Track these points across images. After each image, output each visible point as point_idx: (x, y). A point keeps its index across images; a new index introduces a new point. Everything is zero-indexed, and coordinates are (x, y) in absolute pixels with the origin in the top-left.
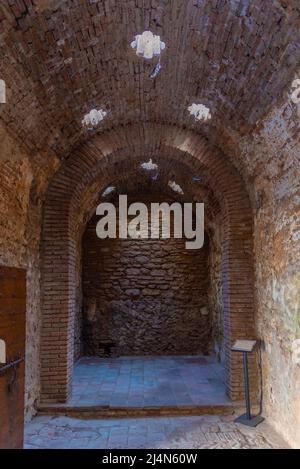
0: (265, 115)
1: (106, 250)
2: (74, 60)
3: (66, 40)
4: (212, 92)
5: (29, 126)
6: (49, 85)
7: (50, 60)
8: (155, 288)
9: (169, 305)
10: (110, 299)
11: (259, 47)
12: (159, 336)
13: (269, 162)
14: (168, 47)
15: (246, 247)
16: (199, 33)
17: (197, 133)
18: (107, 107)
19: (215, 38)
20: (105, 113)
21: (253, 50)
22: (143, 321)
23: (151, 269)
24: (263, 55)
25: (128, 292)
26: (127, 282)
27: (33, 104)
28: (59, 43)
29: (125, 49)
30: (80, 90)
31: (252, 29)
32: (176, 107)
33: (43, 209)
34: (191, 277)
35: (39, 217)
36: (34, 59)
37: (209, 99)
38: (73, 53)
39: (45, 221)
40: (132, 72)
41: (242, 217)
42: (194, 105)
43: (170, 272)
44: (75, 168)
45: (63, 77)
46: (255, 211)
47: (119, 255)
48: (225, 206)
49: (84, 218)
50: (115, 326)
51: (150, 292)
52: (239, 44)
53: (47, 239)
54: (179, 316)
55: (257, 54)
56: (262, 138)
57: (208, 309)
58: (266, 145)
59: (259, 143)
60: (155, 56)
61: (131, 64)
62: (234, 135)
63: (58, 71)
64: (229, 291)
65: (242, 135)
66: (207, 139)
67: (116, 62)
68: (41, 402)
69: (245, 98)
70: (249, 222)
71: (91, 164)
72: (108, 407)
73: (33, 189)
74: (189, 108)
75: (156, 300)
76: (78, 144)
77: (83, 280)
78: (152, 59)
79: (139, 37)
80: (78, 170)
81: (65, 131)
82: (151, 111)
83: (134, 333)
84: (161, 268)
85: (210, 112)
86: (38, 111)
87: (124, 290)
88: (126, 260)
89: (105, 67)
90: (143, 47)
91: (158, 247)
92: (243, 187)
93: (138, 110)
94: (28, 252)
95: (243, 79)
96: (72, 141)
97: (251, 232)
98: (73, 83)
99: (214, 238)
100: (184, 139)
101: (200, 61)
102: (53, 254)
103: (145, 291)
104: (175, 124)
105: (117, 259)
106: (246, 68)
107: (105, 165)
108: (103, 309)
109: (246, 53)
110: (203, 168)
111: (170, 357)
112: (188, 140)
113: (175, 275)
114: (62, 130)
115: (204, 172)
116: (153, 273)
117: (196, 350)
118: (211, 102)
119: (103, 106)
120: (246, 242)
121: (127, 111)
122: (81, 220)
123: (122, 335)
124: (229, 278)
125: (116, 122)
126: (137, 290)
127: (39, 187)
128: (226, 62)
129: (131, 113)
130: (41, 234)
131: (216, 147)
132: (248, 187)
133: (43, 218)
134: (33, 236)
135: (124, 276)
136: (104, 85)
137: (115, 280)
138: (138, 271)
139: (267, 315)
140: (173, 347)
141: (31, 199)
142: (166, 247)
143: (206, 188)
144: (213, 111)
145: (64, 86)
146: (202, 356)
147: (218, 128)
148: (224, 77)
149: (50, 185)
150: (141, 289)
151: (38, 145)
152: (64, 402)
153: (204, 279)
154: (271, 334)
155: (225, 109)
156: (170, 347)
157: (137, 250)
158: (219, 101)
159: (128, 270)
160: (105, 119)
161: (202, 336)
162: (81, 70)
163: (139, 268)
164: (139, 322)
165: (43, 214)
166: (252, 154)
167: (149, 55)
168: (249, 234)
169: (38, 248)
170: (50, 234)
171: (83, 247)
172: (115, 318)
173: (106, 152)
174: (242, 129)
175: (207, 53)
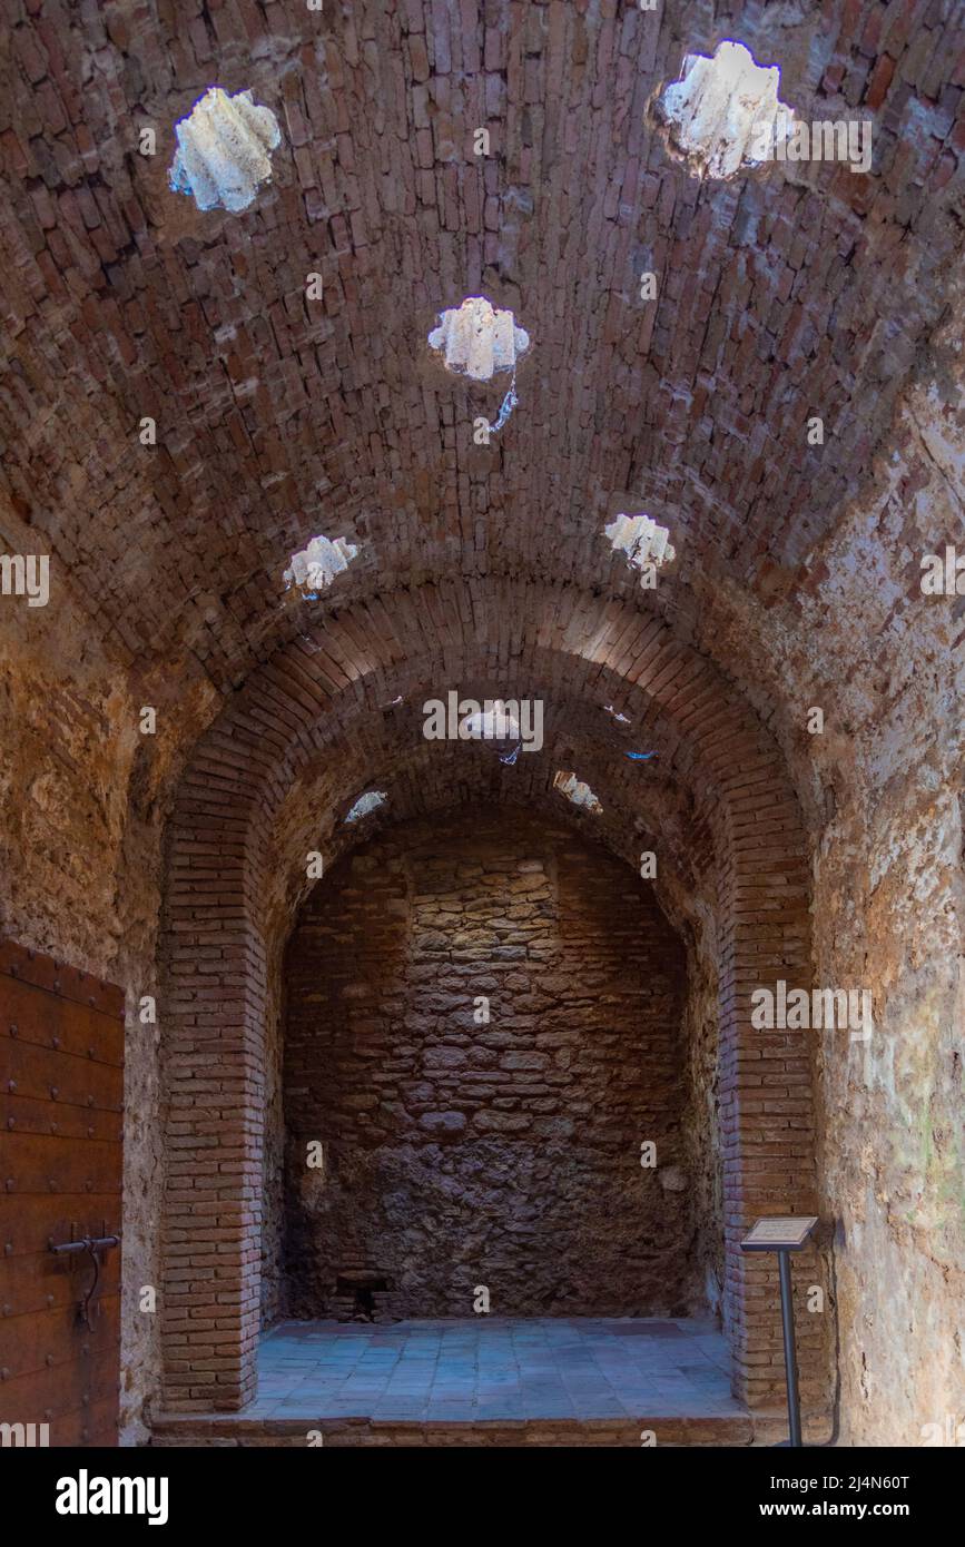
0: (829, 534)
1: (358, 991)
2: (262, 387)
3: (241, 327)
4: (673, 476)
5: (129, 579)
6: (188, 459)
7: (194, 386)
8: (516, 1108)
9: (559, 1160)
10: (370, 1143)
11: (800, 334)
12: (529, 1256)
13: (848, 680)
14: (537, 343)
15: (789, 947)
16: (625, 298)
17: (638, 609)
18: (361, 532)
19: (673, 315)
20: (353, 550)
21: (784, 344)
22: (474, 1210)
23: (501, 1049)
24: (813, 355)
25: (429, 1120)
26: (425, 1090)
27: (144, 515)
28: (220, 337)
29: (412, 352)
30: (280, 477)
31: (775, 281)
32: (567, 528)
33: (168, 841)
34: (631, 1073)
35: (156, 861)
36: (148, 379)
37: (667, 498)
38: (261, 364)
39: (174, 875)
40: (433, 421)
41: (777, 855)
42: (621, 517)
43: (563, 1057)
44: (264, 717)
45: (230, 436)
46: (814, 836)
47: (398, 1006)
48: (725, 827)
49: (290, 890)
50: (388, 1226)
51: (499, 1121)
52: (743, 327)
53: (178, 926)
54: (590, 1194)
55: (795, 353)
56: (825, 609)
57: (685, 1173)
58: (837, 629)
59: (819, 625)
60: (500, 373)
61: (429, 401)
62: (744, 606)
63: (216, 417)
64: (737, 1080)
65: (769, 603)
66: (667, 625)
67: (384, 390)
68: (163, 1410)
69: (771, 487)
70: (798, 870)
71: (313, 705)
72: (367, 1421)
73: (139, 773)
74: (609, 531)
75: (517, 1146)
76: (273, 646)
77: (285, 1086)
78: (493, 381)
79: (451, 317)
80: (273, 722)
81: (235, 602)
82: (493, 544)
83: (448, 1248)
84: (533, 1046)
85: (672, 540)
86: (158, 538)
87: (417, 1114)
88: (420, 1022)
89: (353, 407)
90: (465, 343)
91: (523, 979)
92: (777, 768)
93: (453, 541)
94: (125, 958)
95: (762, 430)
96: (254, 634)
97: (806, 901)
98: (259, 453)
99: (701, 948)
100: (596, 628)
101: (633, 383)
102: (197, 973)
103: (483, 1118)
104: (566, 583)
105: (394, 1017)
106: (767, 397)
107: (354, 710)
108: (351, 1175)
109: (764, 355)
110: (654, 712)
111: (565, 1321)
112: (606, 631)
113: (578, 1069)
114: (224, 599)
115: (661, 727)
116: (510, 1062)
117: (647, 1299)
118: (673, 510)
119: (350, 527)
120: (788, 932)
121: (421, 542)
122: (281, 896)
123: (412, 1253)
124: (735, 1041)
125: (387, 578)
126: (460, 1116)
127: (155, 772)
128: (708, 384)
129: (432, 547)
130: (162, 915)
131: (694, 650)
132: (793, 766)
133: (167, 866)
134: (138, 914)
135: (417, 1070)
136: (349, 463)
137: (386, 1085)
138: (461, 1055)
139: (849, 1144)
140: (574, 1292)
141: (134, 804)
142: (549, 982)
143: (670, 785)
144: (681, 537)
145: (233, 463)
146: (665, 1320)
147: (696, 587)
148: (705, 428)
149: (189, 769)
150: (470, 1112)
151: (154, 640)
152: (234, 1409)
153: (672, 1078)
154: (861, 1194)
155: (715, 526)
156: (563, 1291)
157: (456, 991)
158: (697, 503)
159: (428, 1054)
160: (355, 568)
161: (664, 1256)
162: (281, 417)
163: (464, 1046)
164: (466, 1214)
165: (167, 853)
166: (799, 661)
167: (481, 370)
168: (798, 908)
169: (153, 952)
170: (190, 913)
171: (285, 981)
172: (388, 1200)
173: (358, 669)
174: (768, 586)
175: (651, 359)
